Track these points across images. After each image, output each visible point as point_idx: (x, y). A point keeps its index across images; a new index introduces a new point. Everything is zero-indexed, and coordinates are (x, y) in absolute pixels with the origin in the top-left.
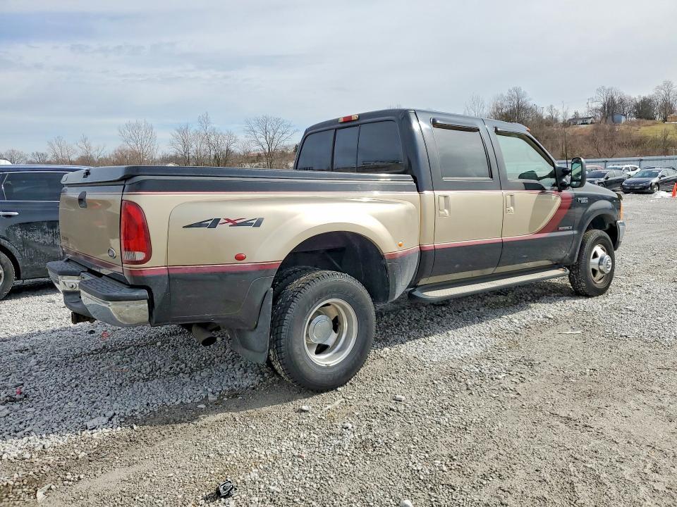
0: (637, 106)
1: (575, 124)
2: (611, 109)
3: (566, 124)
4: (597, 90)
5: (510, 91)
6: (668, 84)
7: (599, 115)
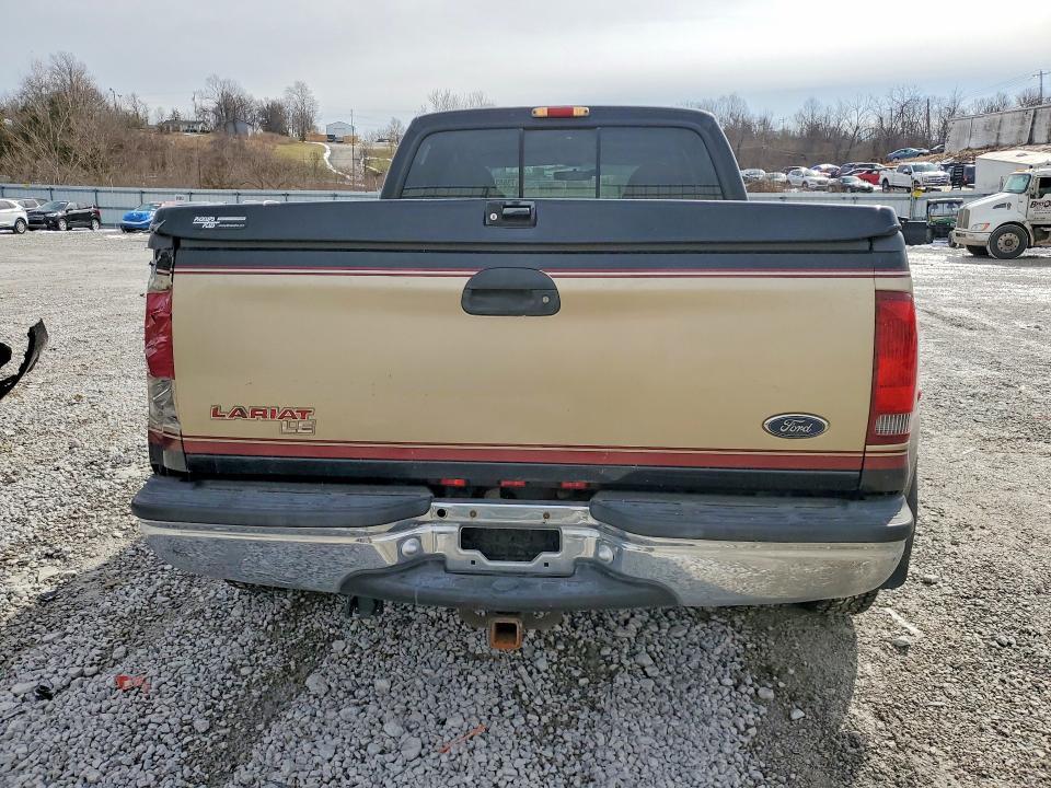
0: (263, 113)
1: (177, 130)
2: (230, 112)
3: (163, 128)
4: (208, 80)
5: (53, 57)
6: (301, 87)
7: (211, 118)
